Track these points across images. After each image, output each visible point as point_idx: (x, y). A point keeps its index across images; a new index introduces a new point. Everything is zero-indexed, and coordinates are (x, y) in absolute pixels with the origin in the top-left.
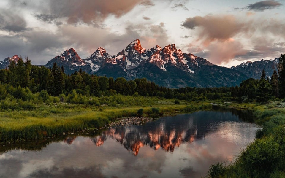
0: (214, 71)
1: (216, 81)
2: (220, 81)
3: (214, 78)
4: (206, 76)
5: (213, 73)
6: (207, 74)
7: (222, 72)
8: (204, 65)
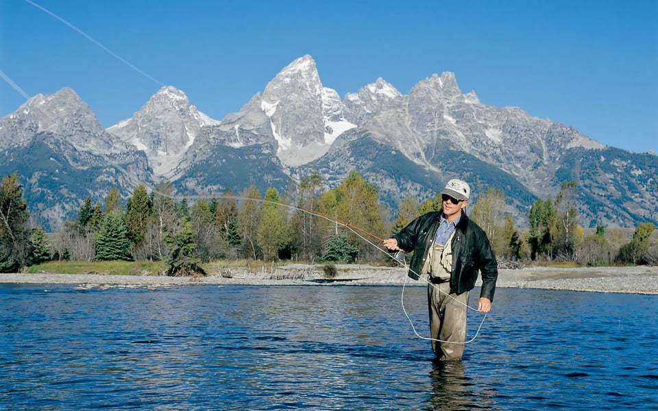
0: (612, 170)
1: (627, 205)
2: (641, 205)
3: (618, 195)
4: (586, 186)
5: (609, 176)
6: (587, 182)
7: (640, 172)
8: (568, 148)
